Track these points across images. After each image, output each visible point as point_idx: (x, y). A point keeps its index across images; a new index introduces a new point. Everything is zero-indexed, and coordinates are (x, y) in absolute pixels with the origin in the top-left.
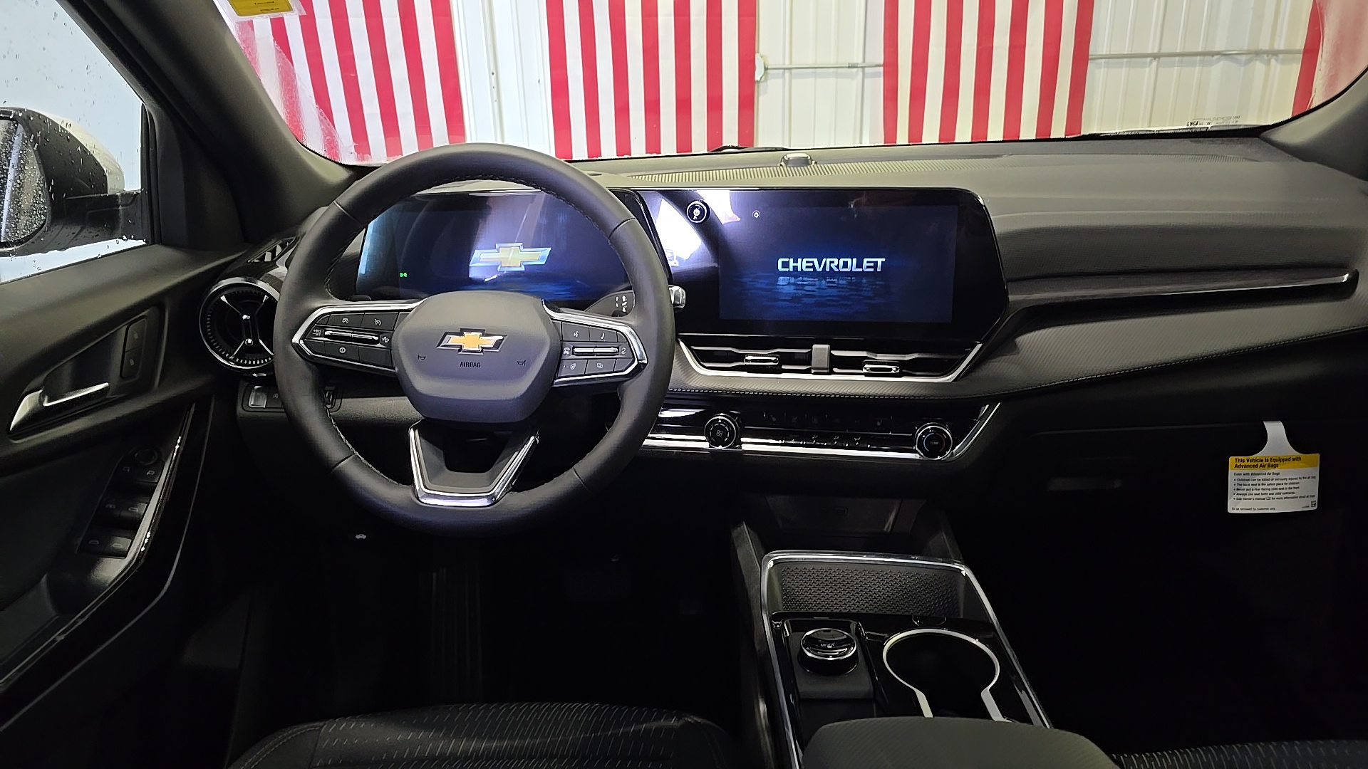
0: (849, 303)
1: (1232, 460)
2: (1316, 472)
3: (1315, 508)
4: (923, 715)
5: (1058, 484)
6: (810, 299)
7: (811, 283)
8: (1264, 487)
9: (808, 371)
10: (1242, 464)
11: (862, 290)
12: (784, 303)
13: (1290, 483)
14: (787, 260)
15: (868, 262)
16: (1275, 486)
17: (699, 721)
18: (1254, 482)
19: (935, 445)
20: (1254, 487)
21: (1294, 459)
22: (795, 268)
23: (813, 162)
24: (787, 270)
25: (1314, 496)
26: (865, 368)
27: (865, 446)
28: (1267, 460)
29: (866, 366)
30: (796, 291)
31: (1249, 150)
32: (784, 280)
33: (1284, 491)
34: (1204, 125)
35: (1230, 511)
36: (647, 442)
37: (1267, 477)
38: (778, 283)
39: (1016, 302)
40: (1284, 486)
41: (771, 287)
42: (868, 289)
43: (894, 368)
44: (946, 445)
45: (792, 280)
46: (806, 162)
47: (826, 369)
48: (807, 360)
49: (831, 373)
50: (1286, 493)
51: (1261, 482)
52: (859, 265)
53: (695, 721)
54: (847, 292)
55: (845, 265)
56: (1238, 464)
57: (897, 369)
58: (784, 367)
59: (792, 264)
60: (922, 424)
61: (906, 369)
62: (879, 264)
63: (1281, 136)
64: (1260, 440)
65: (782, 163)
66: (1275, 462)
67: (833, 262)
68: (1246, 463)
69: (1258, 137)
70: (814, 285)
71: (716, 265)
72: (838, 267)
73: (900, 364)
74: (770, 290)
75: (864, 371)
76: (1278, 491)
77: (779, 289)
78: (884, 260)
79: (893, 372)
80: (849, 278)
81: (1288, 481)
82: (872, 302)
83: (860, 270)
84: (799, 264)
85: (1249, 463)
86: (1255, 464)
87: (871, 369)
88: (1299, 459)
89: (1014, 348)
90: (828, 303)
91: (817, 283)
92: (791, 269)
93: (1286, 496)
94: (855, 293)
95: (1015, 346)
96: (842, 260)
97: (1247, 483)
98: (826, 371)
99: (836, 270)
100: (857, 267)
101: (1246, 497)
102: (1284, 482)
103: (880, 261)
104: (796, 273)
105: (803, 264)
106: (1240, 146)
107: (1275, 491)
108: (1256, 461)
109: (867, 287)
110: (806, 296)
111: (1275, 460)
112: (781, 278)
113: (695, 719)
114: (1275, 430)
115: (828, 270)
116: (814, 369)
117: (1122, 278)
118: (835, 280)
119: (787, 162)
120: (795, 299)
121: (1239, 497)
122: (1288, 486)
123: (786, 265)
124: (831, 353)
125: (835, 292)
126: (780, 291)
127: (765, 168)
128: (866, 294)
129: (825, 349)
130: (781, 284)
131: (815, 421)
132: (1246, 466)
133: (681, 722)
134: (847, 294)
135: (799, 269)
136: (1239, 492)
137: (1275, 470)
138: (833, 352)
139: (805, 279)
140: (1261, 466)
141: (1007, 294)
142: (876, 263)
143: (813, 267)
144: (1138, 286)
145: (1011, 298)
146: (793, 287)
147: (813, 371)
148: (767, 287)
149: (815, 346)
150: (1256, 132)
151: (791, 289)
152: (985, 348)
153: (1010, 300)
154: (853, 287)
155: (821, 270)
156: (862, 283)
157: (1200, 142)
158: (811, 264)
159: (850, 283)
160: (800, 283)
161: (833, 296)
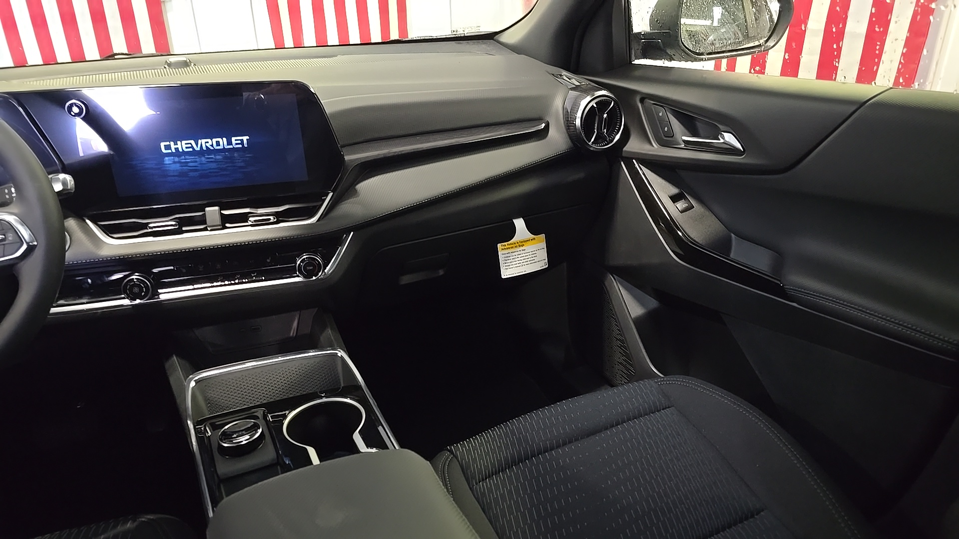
0: (228, 173)
1: (499, 245)
2: (544, 245)
3: (547, 266)
4: (312, 464)
5: (406, 279)
6: (196, 173)
7: (193, 160)
8: (519, 259)
9: (205, 229)
10: (505, 247)
11: (236, 162)
12: (173, 178)
13: (532, 254)
14: (168, 143)
15: (236, 140)
16: (524, 258)
17: (152, 517)
18: (513, 257)
19: (310, 270)
20: (513, 260)
21: (532, 240)
22: (177, 149)
23: (192, 64)
24: (170, 151)
25: (545, 260)
26: (250, 221)
27: (261, 278)
28: (518, 243)
29: (250, 219)
30: (181, 168)
31: (488, 48)
32: (169, 160)
33: (530, 259)
34: (461, 32)
35: (503, 277)
36: (53, 310)
37: (519, 253)
38: (165, 163)
39: (351, 160)
40: (529, 257)
41: (159, 167)
42: (240, 161)
43: (271, 218)
44: (318, 268)
45: (177, 159)
46: (186, 64)
47: (220, 226)
48: (202, 221)
49: (225, 228)
50: (531, 260)
51: (517, 256)
52: (230, 143)
53: (148, 519)
54: (224, 165)
55: (218, 144)
56: (503, 248)
57: (274, 218)
58: (184, 229)
59: (173, 147)
60: (299, 256)
61: (281, 217)
62: (245, 142)
63: (505, 38)
64: (512, 231)
65: (166, 66)
66: (522, 243)
67: (208, 142)
68: (507, 247)
69: (493, 39)
70: (196, 162)
71: (112, 153)
72: (212, 145)
73: (276, 214)
74: (159, 169)
75: (250, 223)
76: (526, 260)
77: (166, 167)
78: (248, 137)
79: (272, 221)
80: (223, 154)
81: (531, 253)
82: (245, 170)
83: (231, 147)
84: (179, 146)
85: (509, 246)
86: (512, 246)
87: (255, 221)
88: (534, 239)
89: (355, 193)
90: (210, 174)
91: (197, 160)
92: (174, 151)
93: (531, 262)
94: (230, 165)
95: (356, 191)
96: (215, 140)
97: (509, 258)
98: (219, 227)
99: (212, 148)
100: (228, 144)
101: (510, 267)
102: (528, 254)
103: (245, 138)
104: (177, 153)
105: (183, 145)
106: (483, 46)
107: (525, 261)
108: (512, 244)
109: (239, 160)
110: (191, 171)
111: (522, 242)
112: (167, 158)
113: (149, 517)
114: (520, 224)
115: (204, 148)
116: (209, 227)
117: (418, 138)
118: (213, 156)
119: (169, 65)
120: (182, 174)
121: (507, 267)
122: (531, 256)
123: (168, 147)
124: (221, 213)
125: (214, 165)
126: (167, 169)
127: (150, 71)
128: (240, 164)
129: (215, 210)
130: (167, 163)
131: (219, 266)
132: (507, 248)
133: (136, 524)
134: (225, 166)
135: (180, 150)
136: (506, 264)
137: (521, 248)
138: (222, 212)
139: (187, 157)
140: (515, 247)
141: (343, 156)
142: (242, 140)
143: (192, 147)
144: (428, 142)
145: (347, 158)
146: (178, 165)
147: (209, 229)
148: (156, 167)
149: (207, 209)
150: (491, 37)
151: (177, 167)
152: (334, 195)
153: (346, 159)
154: (229, 161)
155: (198, 149)
156: (234, 157)
157: (461, 43)
158: (190, 145)
159: (225, 157)
160: (184, 161)
161: (213, 169)
